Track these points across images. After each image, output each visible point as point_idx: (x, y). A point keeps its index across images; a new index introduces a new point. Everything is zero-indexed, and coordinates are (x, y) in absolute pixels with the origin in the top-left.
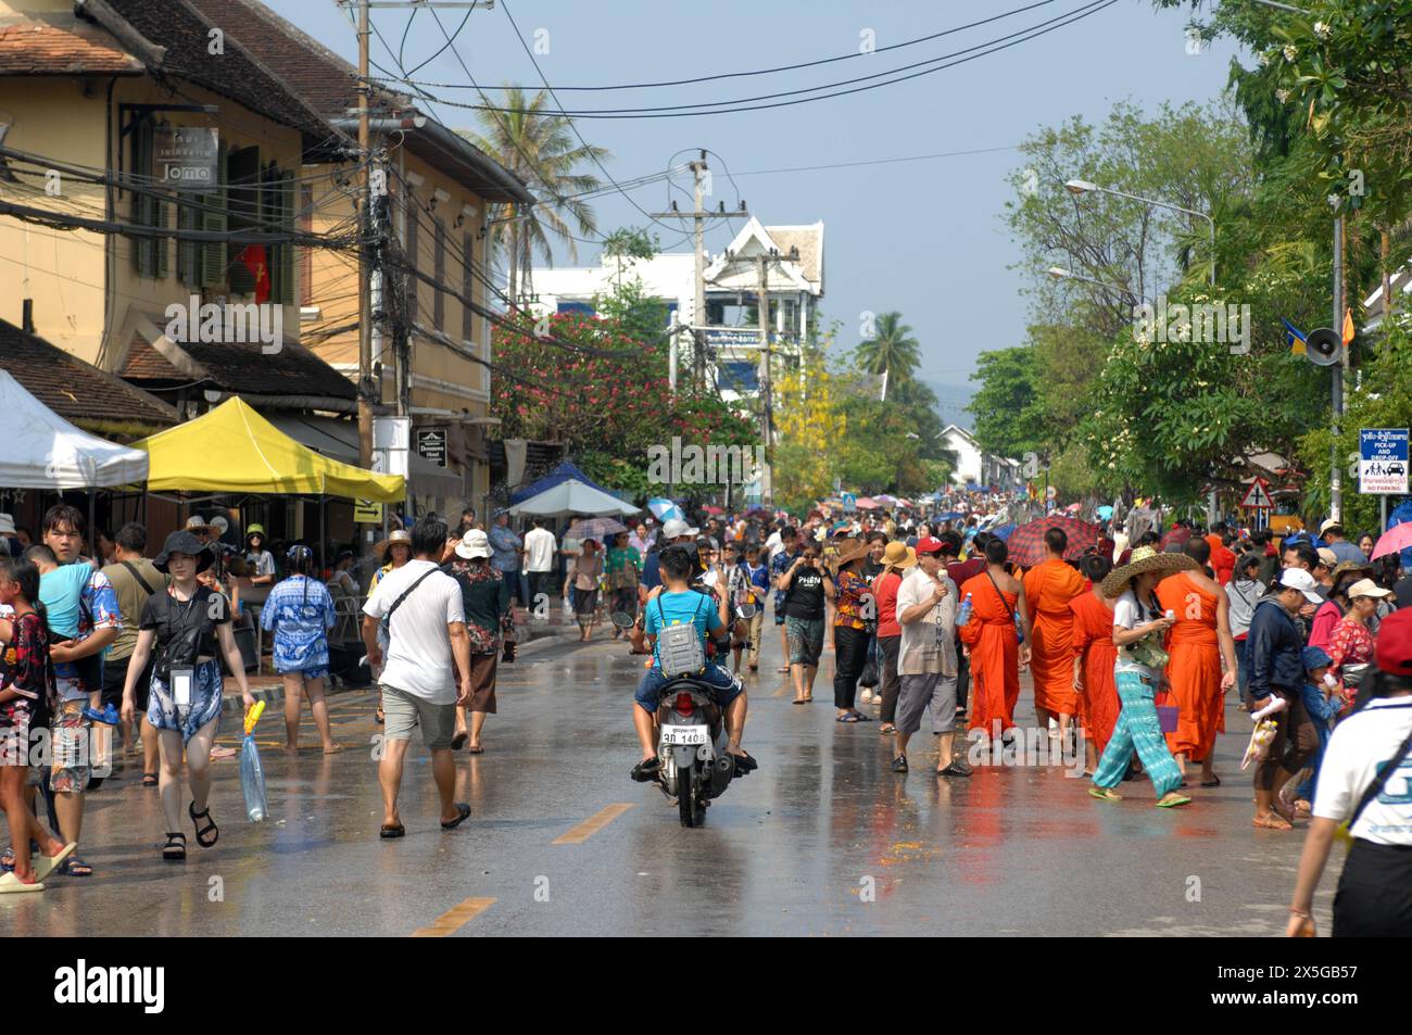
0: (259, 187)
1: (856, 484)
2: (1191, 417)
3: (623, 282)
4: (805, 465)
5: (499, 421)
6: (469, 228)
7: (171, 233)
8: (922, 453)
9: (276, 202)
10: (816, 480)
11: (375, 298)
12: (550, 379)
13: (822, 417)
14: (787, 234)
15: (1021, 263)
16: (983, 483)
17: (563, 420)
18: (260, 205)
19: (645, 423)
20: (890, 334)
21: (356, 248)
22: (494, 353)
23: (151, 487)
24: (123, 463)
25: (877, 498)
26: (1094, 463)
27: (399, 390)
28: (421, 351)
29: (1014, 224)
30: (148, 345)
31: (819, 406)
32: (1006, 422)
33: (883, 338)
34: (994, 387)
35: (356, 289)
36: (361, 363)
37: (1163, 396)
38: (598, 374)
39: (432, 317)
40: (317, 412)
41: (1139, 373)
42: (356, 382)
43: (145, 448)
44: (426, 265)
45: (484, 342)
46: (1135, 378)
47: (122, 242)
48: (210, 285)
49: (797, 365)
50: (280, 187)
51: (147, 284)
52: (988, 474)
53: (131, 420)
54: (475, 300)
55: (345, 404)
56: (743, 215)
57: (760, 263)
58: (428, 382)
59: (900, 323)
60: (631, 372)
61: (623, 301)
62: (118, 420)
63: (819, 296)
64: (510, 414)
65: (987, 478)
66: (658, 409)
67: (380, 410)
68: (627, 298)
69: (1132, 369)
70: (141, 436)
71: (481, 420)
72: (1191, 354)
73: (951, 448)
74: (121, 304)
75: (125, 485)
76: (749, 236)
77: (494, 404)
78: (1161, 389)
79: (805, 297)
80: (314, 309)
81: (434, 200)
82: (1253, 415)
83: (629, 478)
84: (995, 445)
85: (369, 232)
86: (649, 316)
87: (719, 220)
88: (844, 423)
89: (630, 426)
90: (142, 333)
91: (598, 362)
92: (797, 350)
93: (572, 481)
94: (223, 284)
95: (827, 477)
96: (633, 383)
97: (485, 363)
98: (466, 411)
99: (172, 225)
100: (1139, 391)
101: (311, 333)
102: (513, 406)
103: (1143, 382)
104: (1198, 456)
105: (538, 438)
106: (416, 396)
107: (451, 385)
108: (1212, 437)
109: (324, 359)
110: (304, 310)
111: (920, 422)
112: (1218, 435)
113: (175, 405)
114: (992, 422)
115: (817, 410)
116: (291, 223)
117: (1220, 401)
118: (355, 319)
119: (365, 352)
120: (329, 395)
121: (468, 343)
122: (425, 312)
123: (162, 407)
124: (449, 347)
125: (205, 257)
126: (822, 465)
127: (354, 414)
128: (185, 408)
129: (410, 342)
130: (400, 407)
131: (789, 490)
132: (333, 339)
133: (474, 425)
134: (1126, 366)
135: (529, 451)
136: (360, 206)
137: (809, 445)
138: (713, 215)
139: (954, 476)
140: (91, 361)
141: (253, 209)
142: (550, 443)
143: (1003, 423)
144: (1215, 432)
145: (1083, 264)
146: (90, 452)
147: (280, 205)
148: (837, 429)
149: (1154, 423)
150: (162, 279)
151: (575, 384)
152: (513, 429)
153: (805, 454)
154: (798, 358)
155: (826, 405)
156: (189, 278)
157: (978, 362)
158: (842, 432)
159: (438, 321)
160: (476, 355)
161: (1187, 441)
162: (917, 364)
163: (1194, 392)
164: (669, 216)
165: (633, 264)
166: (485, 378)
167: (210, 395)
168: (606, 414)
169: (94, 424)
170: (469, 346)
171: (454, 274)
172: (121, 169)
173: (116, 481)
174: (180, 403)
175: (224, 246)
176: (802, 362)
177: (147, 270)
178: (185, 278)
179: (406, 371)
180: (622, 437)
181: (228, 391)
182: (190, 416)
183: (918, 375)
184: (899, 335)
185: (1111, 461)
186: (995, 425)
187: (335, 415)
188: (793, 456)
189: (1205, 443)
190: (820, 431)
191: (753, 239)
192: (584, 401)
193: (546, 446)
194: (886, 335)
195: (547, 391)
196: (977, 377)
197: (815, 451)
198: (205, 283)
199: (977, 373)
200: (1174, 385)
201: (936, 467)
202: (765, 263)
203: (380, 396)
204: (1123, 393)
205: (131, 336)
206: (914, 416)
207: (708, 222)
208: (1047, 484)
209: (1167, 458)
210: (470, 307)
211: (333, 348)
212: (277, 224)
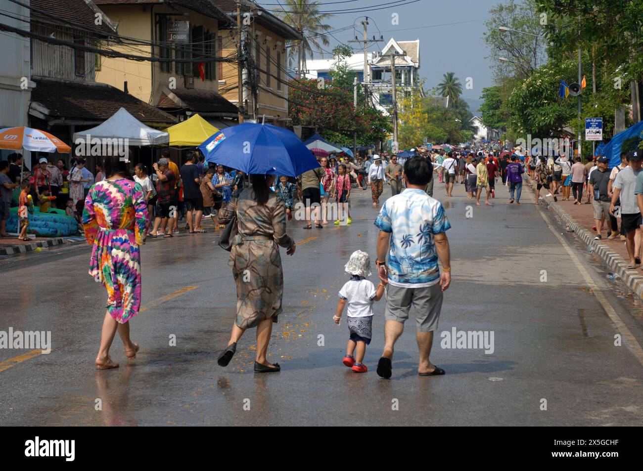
0: (203, 43)
1: (434, 140)
2: (541, 114)
3: (340, 65)
4: (412, 133)
5: (291, 119)
6: (279, 49)
7: (173, 60)
8: (463, 128)
9: (210, 48)
10: (416, 139)
11: (244, 77)
12: (310, 104)
13: (419, 115)
14: (405, 44)
15: (490, 56)
16: (488, 139)
17: (315, 118)
18: (203, 49)
19: (345, 119)
20: (450, 81)
21: (237, 61)
22: (289, 94)
23: (170, 144)
24: (161, 137)
25: (442, 145)
26: (515, 130)
27: (254, 109)
28: (261, 94)
29: (487, 41)
30: (167, 96)
31: (417, 110)
32: (493, 115)
33: (447, 83)
34: (489, 101)
35: (237, 74)
36: (239, 100)
37: (531, 106)
38: (328, 101)
39: (266, 83)
40: (225, 118)
41: (522, 98)
42: (238, 107)
43: (167, 132)
44: (263, 67)
45: (285, 91)
46: (521, 100)
47: (157, 63)
48: (187, 74)
49: (409, 95)
50: (210, 42)
51: (166, 74)
52: (489, 136)
53: (162, 122)
54: (282, 78)
55: (234, 115)
56: (382, 41)
57: (392, 57)
58: (265, 106)
59: (454, 77)
60: (340, 100)
61: (340, 72)
62: (158, 122)
63: (418, 68)
64: (296, 116)
65: (489, 137)
66: (350, 114)
67: (248, 117)
68: (342, 71)
69: (520, 97)
70: (166, 128)
71: (284, 119)
72: (541, 91)
73: (475, 125)
74: (157, 84)
75: (162, 144)
76: (390, 46)
77: (289, 113)
78: (531, 104)
79: (412, 68)
80: (224, 81)
81: (266, 40)
82: (564, 113)
83: (341, 139)
84: (489, 124)
85: (241, 56)
86: (349, 78)
87: (373, 43)
88: (427, 117)
89: (339, 120)
90: (165, 92)
91: (328, 97)
92: (410, 89)
93: (318, 141)
94: (191, 74)
95: (420, 137)
96: (341, 104)
97: (286, 99)
98: (279, 116)
99: (174, 58)
100: (523, 104)
101: (222, 89)
102: (297, 113)
103: (524, 101)
104: (544, 128)
105: (306, 125)
106: (260, 111)
107: (273, 107)
108: (548, 121)
109: (227, 99)
110: (219, 81)
111: (462, 115)
112: (551, 120)
113: (176, 117)
114: (488, 115)
115: (417, 112)
116: (214, 54)
117: (552, 108)
118: (237, 85)
119: (241, 97)
120: (229, 112)
121: (279, 91)
122: (262, 80)
123: (172, 118)
124: (272, 93)
125: (185, 67)
126: (419, 133)
127: (238, 118)
128: (180, 118)
129: (258, 92)
130: (254, 115)
131: (406, 143)
132: (230, 91)
133: (282, 121)
134: (518, 96)
135: (302, 130)
136: (238, 46)
137: (414, 126)
138: (371, 41)
139: (475, 136)
140: (148, 102)
141: (202, 50)
142: (311, 127)
143: (492, 115)
144: (550, 119)
145: (513, 56)
146: (152, 133)
147: (211, 48)
148: (424, 119)
149: (529, 116)
150: (171, 73)
151: (319, 105)
152: (297, 122)
153: (412, 129)
154: (410, 92)
155: (420, 110)
156: (180, 72)
157: (483, 92)
158: (426, 120)
159: (268, 84)
160: (282, 96)
161: (539, 122)
162: (461, 93)
163: (543, 105)
164: (354, 42)
165: (344, 58)
166: (286, 104)
167: (188, 113)
168: (331, 116)
169: (150, 124)
170: (279, 92)
171: (274, 70)
172: (156, 40)
173: (159, 143)
174: (178, 116)
175: (191, 63)
176: (412, 94)
177: (165, 70)
178: (178, 73)
179: (256, 103)
180: (336, 124)
181: (194, 111)
182: (181, 120)
183: (461, 96)
184: (454, 81)
185: (521, 130)
186: (489, 116)
187: (231, 119)
188: (407, 130)
189: (546, 123)
190: (418, 120)
191: (392, 46)
192: (322, 111)
193: (309, 128)
194: (449, 81)
195: (310, 108)
196: (482, 98)
197: (417, 128)
198: (185, 74)
199: (482, 96)
200: (535, 102)
201: (468, 133)
202: (393, 57)
203: (247, 111)
204: (518, 105)
205: (161, 93)
206: (460, 113)
207: (369, 44)
208: (505, 139)
209: (533, 129)
210: (279, 80)
211: (231, 95)
212: (209, 55)
